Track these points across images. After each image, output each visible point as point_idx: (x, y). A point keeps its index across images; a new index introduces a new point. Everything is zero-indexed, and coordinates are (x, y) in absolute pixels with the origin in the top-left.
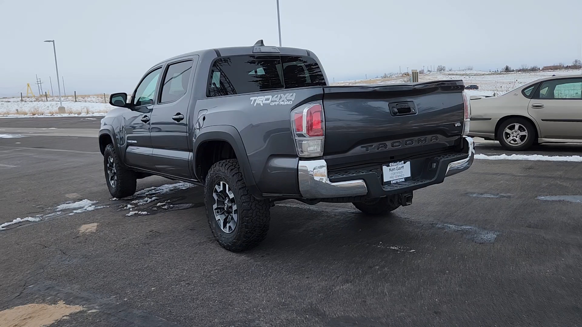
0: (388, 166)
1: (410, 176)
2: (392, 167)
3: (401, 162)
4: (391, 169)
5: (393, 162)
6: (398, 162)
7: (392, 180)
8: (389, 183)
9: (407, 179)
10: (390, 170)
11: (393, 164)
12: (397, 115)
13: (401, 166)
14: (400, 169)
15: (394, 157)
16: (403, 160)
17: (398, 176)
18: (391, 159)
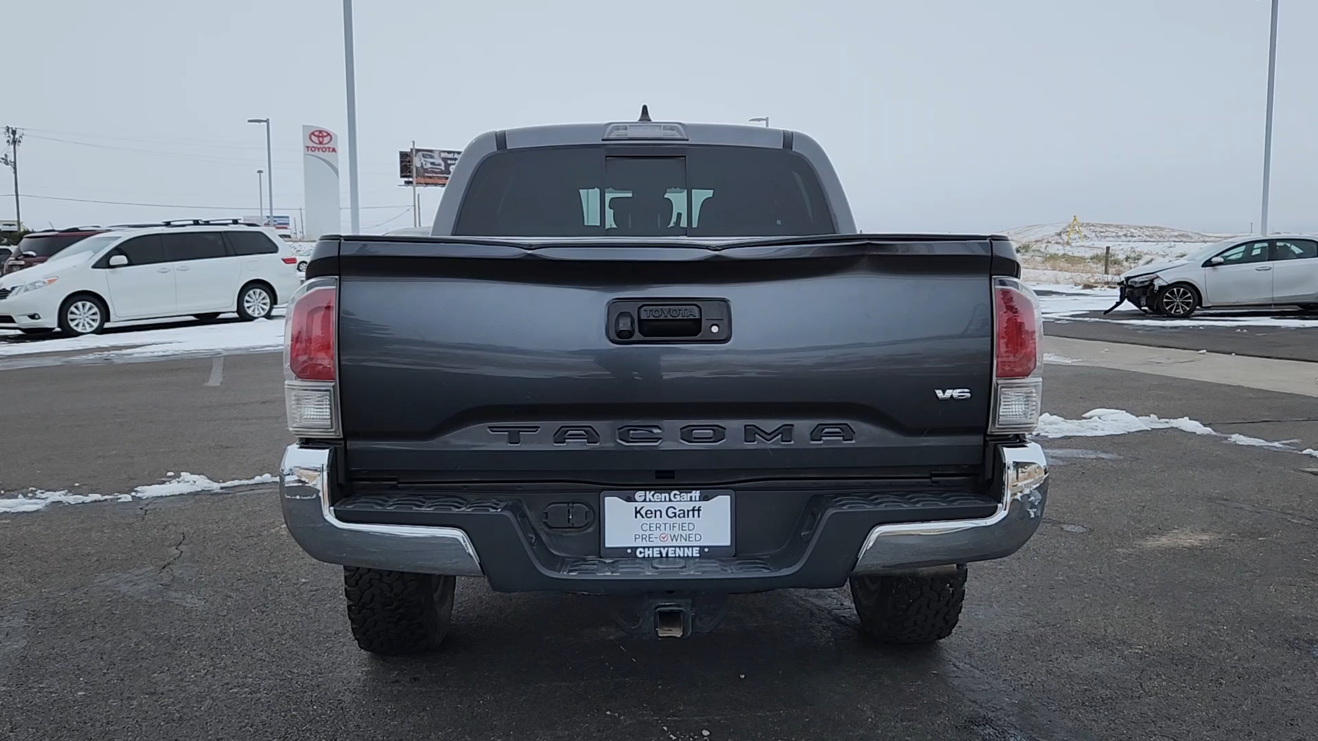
0: (630, 499)
1: (728, 544)
2: (647, 506)
3: (689, 495)
4: (643, 512)
5: (650, 490)
6: (677, 492)
7: (644, 548)
8: (626, 555)
9: (709, 554)
10: (637, 512)
11: (649, 495)
12: (634, 339)
13: (690, 506)
14: (684, 514)
15: (673, 472)
16: (696, 489)
17: (674, 538)
18: (657, 478)
